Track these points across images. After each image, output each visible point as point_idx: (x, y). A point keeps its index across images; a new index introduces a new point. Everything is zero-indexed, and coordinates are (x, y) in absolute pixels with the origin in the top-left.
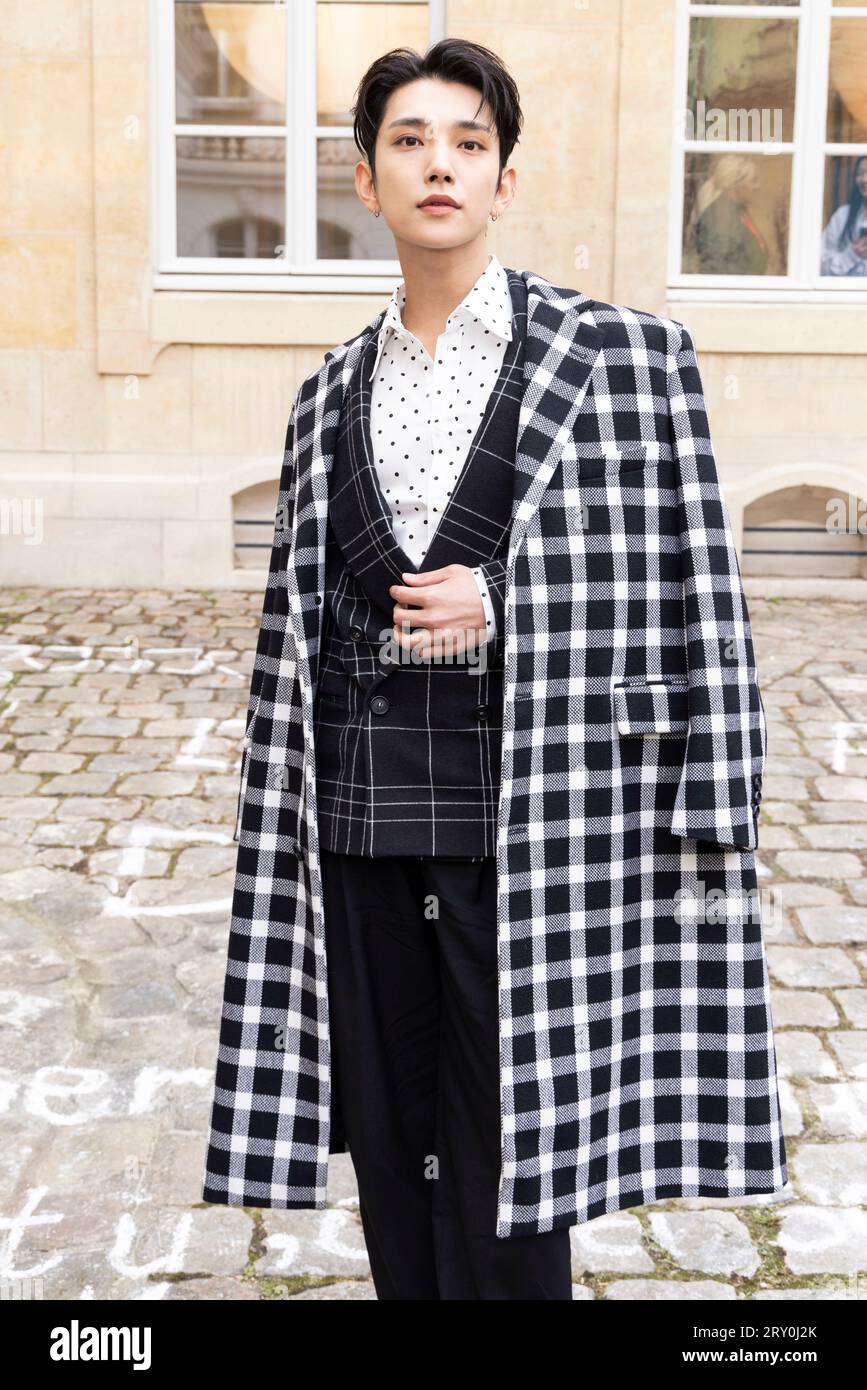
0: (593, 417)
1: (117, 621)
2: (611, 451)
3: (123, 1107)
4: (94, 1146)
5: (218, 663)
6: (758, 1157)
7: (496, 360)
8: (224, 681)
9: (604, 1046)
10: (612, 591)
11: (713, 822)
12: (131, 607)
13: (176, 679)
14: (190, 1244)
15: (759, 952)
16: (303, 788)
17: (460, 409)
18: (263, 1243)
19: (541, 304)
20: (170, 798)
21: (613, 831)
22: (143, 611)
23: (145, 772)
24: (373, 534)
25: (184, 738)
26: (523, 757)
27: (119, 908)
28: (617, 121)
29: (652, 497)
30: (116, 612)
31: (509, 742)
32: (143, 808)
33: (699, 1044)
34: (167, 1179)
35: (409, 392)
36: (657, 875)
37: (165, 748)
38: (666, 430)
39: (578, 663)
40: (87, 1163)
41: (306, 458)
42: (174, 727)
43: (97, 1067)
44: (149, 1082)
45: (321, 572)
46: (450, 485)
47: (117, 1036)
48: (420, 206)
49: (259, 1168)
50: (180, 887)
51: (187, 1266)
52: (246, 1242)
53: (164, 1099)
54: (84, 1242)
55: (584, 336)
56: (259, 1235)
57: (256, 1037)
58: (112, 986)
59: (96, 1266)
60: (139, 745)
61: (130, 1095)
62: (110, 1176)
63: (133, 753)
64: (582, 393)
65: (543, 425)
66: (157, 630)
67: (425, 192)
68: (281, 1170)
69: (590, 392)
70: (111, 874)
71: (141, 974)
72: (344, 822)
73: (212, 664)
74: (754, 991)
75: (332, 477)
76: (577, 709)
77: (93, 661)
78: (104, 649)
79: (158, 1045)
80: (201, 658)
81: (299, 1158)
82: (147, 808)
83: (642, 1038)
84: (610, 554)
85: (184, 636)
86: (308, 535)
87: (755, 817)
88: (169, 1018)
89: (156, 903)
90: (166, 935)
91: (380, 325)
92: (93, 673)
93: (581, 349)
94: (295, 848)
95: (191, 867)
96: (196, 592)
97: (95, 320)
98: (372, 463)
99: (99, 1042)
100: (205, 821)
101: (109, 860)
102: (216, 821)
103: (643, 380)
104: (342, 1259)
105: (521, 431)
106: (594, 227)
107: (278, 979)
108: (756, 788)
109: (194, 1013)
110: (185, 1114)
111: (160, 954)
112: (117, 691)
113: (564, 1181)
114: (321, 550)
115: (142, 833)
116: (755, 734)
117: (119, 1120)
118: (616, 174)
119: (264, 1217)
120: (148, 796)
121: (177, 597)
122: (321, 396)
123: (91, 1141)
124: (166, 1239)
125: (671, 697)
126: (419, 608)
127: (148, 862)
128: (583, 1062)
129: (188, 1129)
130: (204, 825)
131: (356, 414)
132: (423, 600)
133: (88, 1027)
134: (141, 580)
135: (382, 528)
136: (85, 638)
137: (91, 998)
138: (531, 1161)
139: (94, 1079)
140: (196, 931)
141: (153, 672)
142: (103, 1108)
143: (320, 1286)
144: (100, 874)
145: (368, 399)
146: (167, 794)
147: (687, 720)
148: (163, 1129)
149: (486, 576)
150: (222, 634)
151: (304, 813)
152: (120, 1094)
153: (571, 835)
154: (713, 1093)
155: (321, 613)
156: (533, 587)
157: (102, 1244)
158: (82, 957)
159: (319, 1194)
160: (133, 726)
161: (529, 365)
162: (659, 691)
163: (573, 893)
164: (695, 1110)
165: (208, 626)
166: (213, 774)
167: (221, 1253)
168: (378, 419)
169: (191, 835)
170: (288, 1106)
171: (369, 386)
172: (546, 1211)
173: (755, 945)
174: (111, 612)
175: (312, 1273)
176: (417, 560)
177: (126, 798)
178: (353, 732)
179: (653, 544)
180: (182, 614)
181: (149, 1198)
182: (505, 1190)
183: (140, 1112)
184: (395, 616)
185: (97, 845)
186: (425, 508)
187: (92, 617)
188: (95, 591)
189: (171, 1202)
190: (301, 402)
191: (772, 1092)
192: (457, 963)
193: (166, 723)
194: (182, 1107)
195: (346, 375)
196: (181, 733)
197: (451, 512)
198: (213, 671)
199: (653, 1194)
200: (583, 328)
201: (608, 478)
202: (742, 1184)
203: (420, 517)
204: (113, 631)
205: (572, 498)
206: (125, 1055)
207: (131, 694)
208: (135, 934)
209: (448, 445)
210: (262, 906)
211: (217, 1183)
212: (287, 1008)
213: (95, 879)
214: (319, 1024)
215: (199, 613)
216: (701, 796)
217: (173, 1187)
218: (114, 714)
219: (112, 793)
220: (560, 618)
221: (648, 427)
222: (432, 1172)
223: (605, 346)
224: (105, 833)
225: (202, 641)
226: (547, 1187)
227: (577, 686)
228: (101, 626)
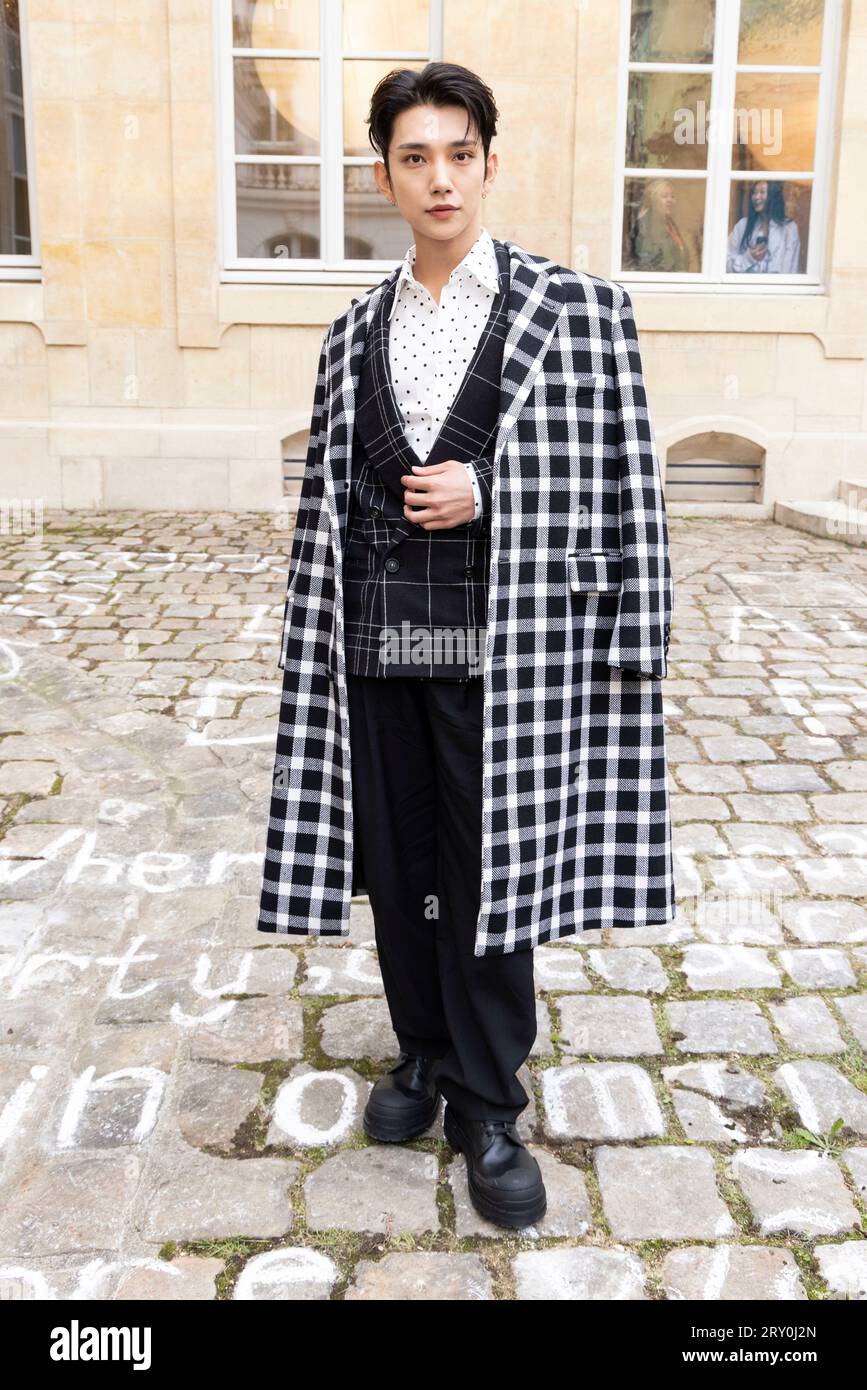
0: (558, 354)
1: (195, 535)
2: (570, 379)
3: (202, 880)
4: (181, 907)
5: (272, 565)
6: (656, 898)
7: (486, 307)
8: (276, 577)
9: (554, 820)
10: (568, 484)
11: (638, 657)
12: (206, 525)
13: (240, 576)
14: (251, 973)
15: (662, 754)
16: (333, 627)
17: (458, 344)
18: (305, 973)
19: (520, 266)
20: (235, 662)
21: (566, 663)
22: (215, 528)
23: (217, 643)
24: (390, 437)
25: (246, 619)
26: (503, 605)
27: (196, 740)
28: (573, 153)
29: (599, 416)
30: (195, 528)
31: (494, 594)
32: (215, 669)
33: (618, 818)
34: (234, 929)
35: (419, 330)
36: (593, 696)
37: (231, 626)
38: (611, 365)
39: (542, 538)
40: (176, 918)
41: (338, 379)
42: (238, 611)
43: (182, 852)
44: (220, 863)
45: (349, 464)
46: (449, 401)
47: (197, 830)
48: (427, 211)
49: (299, 907)
50: (243, 725)
51: (248, 989)
52: (293, 973)
53: (232, 873)
54: (173, 973)
55: (553, 292)
56: (302, 967)
57: (297, 811)
58: (193, 795)
59: (182, 989)
60: (213, 623)
61: (207, 871)
62: (193, 927)
63: (208, 630)
64: (551, 334)
65: (522, 358)
66: (226, 541)
67: (432, 203)
68: (316, 908)
69: (556, 335)
70: (192, 716)
71: (215, 786)
72: (364, 653)
73: (267, 565)
74: (657, 780)
75: (359, 393)
76: (541, 571)
77: (178, 564)
78: (185, 555)
79: (227, 836)
80: (259, 561)
81: (330, 899)
82: (219, 669)
83: (579, 815)
84: (568, 457)
85: (246, 545)
86: (339, 437)
87: (665, 654)
88: (235, 817)
89: (226, 737)
90: (233, 759)
91: (396, 277)
92: (178, 572)
93: (550, 302)
94: (327, 672)
95: (252, 710)
96: (255, 514)
97: (176, 306)
98: (390, 383)
99: (183, 835)
100: (262, 678)
101: (191, 706)
102: (270, 677)
103: (595, 327)
104: (363, 983)
105: (505, 362)
106: (555, 234)
107: (314, 768)
108: (666, 634)
109: (254, 814)
110: (247, 884)
111: (228, 772)
112: (195, 585)
113: (524, 916)
114: (349, 447)
115: (215, 687)
116: (667, 593)
117: (199, 889)
118: (572, 193)
119: (306, 955)
120: (219, 660)
121: (240, 517)
122: (349, 331)
123: (178, 904)
124: (234, 971)
125: (609, 564)
126: (425, 492)
127: (220, 707)
128: (540, 831)
129: (250, 894)
130: (261, 681)
131: (378, 345)
132: (428, 486)
133: (175, 824)
134: (214, 504)
135: (398, 432)
136: (172, 547)
137: (177, 804)
138: (502, 902)
139: (179, 860)
140: (255, 756)
141: (222, 571)
142: (187, 880)
143: (346, 1002)
144: (183, 715)
145: (387, 334)
146: (233, 659)
147: (620, 582)
148: (231, 895)
149: (475, 469)
150: (275, 543)
151: (335, 645)
152: (199, 871)
153: (536, 665)
154: (626, 854)
155: (348, 495)
156: (511, 479)
157: (186, 975)
158: (170, 775)
159: (344, 925)
160: (208, 610)
161: (512, 312)
162: (600, 560)
163: (536, 708)
164: (613, 867)
165: (264, 538)
166: (268, 644)
167: (274, 979)
168: (395, 350)
169: (252, 688)
170: (321, 861)
171: (388, 325)
172: (510, 938)
173: (659, 747)
174: (191, 528)
175: (341, 993)
176: (423, 457)
177: (202, 661)
178: (372, 586)
179: (598, 451)
180: (245, 529)
181: (221, 943)
182: (482, 922)
183: (214, 883)
184: (406, 497)
185: (181, 695)
186: (430, 418)
187: (177, 532)
188: (179, 513)
189: (237, 945)
190: (334, 335)
191: (667, 853)
192: (449, 754)
193: (232, 607)
194: (245, 879)
195: (369, 316)
196: (245, 615)
197: (450, 421)
198: (268, 570)
199: (581, 926)
200: (552, 286)
201: (568, 400)
202: (644, 918)
203: (425, 425)
204: (193, 541)
205: (541, 414)
206: (203, 843)
207: (206, 587)
208: (209, 758)
209: (448, 370)
210: (302, 715)
211: (268, 918)
212: (320, 790)
213: (180, 719)
214: (345, 801)
215: (257, 529)
216: (630, 637)
217: (238, 935)
218: (194, 601)
219: (192, 658)
220: (530, 502)
221: (597, 363)
222: (432, 912)
223: (568, 301)
224: (187, 686)
225: (260, 549)
226: (511, 920)
227: (542, 555)
228: (183, 538)
